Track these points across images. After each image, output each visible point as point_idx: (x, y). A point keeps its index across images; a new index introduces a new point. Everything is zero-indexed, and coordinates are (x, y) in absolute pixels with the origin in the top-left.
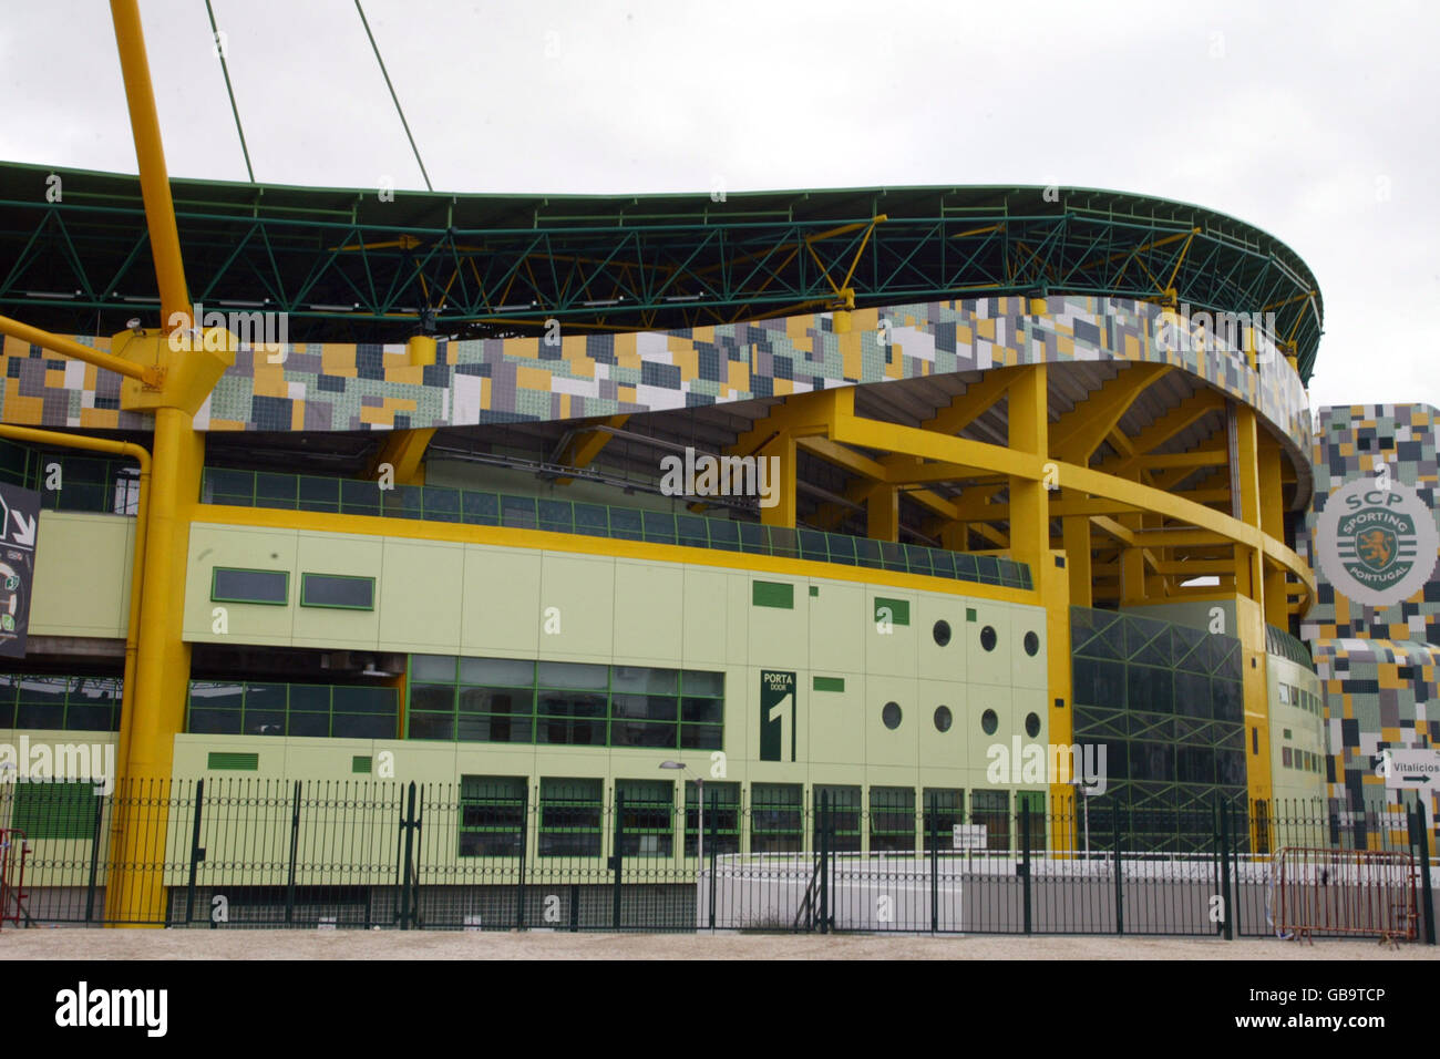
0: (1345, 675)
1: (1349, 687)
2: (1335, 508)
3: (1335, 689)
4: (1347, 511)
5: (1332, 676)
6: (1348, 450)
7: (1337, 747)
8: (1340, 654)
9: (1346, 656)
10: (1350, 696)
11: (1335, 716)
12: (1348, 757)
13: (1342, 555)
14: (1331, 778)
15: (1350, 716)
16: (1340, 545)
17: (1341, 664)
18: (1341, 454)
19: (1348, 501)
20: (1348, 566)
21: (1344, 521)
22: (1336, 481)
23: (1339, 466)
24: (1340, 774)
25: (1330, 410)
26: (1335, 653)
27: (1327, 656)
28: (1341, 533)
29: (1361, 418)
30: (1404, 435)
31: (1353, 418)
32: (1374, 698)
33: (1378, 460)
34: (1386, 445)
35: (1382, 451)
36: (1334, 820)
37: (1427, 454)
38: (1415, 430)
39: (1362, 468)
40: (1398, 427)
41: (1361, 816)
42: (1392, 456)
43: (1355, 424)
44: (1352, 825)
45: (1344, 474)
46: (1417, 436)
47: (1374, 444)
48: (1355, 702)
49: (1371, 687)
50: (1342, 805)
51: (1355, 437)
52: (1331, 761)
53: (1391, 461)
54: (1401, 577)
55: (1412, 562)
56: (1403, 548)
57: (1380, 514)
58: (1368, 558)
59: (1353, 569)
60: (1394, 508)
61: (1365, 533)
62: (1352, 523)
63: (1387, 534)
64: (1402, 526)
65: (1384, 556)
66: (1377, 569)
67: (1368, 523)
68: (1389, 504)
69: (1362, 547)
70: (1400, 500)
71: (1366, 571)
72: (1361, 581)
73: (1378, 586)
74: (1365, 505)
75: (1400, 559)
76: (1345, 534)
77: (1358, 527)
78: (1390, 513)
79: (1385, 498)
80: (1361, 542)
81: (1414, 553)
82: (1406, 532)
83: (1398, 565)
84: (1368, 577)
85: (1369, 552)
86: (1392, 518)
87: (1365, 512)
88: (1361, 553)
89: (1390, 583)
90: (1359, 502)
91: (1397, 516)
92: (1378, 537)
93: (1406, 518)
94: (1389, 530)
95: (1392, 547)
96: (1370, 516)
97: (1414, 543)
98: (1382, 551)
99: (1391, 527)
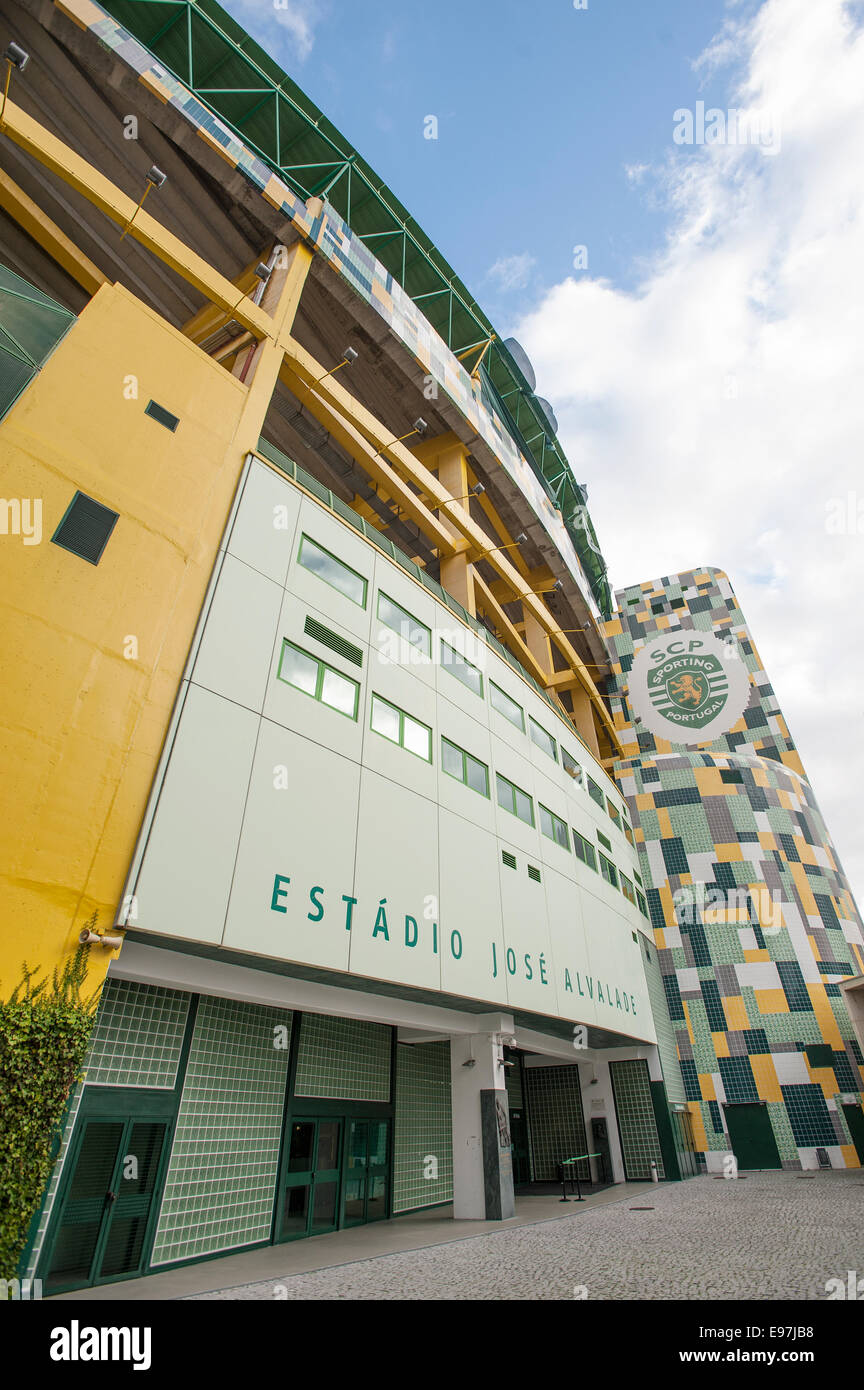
0: (656, 787)
1: (663, 799)
2: (642, 664)
3: (646, 804)
4: (653, 664)
5: (641, 790)
6: (644, 617)
7: (659, 879)
8: (645, 765)
9: (653, 765)
10: (664, 813)
11: (652, 837)
13: (655, 703)
15: (669, 834)
16: (652, 695)
17: (650, 775)
18: (639, 622)
19: (653, 656)
20: (663, 712)
21: (652, 674)
22: (638, 643)
23: (638, 631)
25: (624, 592)
26: (640, 765)
27: (631, 769)
28: (651, 684)
29: (652, 590)
30: (692, 594)
31: (644, 592)
32: (697, 809)
33: (674, 618)
34: (677, 603)
35: (675, 610)
36: (670, 982)
37: (717, 603)
38: (701, 587)
39: (660, 627)
40: (684, 589)
41: (710, 973)
42: (685, 612)
43: (647, 597)
44: (698, 988)
45: (645, 636)
46: (704, 592)
47: (667, 607)
48: (672, 818)
49: (690, 796)
50: (679, 958)
51: (649, 606)
52: (654, 894)
53: (685, 615)
54: (719, 710)
55: (726, 695)
56: (714, 684)
57: (684, 661)
58: (681, 700)
59: (670, 714)
60: (697, 652)
61: (674, 680)
62: (660, 674)
63: (695, 676)
64: (708, 666)
65: (697, 695)
66: (692, 709)
67: (675, 671)
68: (691, 650)
69: (674, 692)
70: (701, 644)
71: (683, 712)
72: (680, 723)
73: (698, 724)
74: (669, 656)
75: (713, 694)
76: (656, 685)
77: (666, 676)
78: (694, 657)
79: (686, 646)
80: (672, 688)
81: (726, 686)
82: (713, 670)
83: (713, 700)
84: (685, 717)
85: (681, 694)
86: (697, 661)
87: (671, 661)
88: (675, 698)
89: (709, 719)
90: (663, 655)
91: (701, 658)
92: (688, 680)
93: (710, 658)
94: (697, 673)
95: (703, 685)
96: (676, 664)
97: (724, 677)
98: (694, 691)
99: (697, 668)
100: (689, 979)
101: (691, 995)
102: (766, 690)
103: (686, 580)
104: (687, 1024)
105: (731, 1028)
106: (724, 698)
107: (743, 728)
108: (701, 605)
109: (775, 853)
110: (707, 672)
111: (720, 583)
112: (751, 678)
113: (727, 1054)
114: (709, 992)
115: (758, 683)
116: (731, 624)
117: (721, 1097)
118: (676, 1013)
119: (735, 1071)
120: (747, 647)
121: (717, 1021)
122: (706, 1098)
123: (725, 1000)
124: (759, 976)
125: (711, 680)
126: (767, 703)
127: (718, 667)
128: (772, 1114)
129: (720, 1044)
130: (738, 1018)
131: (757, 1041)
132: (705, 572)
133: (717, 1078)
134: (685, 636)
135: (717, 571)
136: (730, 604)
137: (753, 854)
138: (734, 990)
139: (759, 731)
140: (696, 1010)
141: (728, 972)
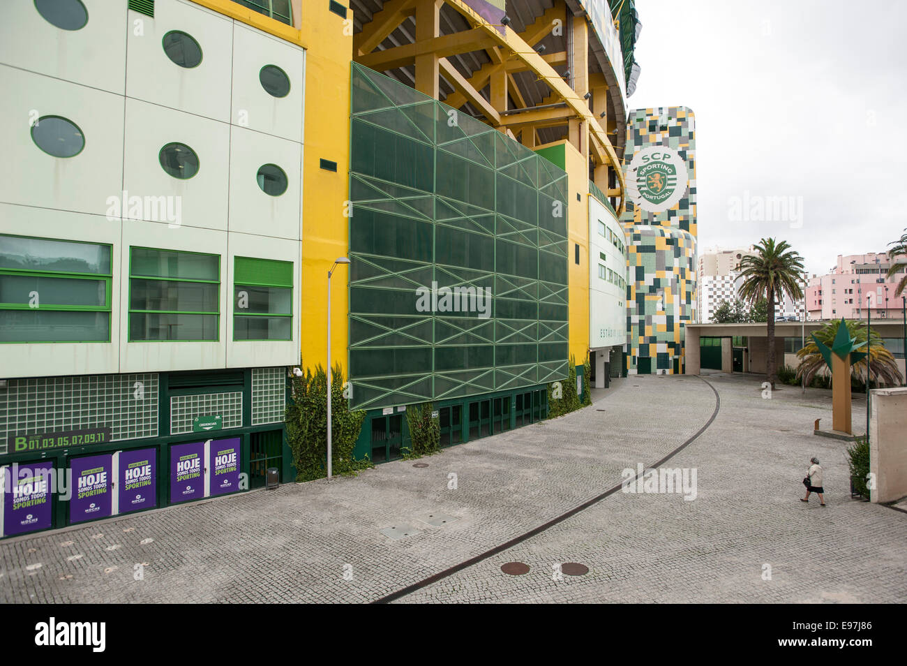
0: (638, 243)
1: (641, 249)
2: (636, 162)
3: (633, 250)
4: (642, 163)
5: (632, 244)
6: (644, 132)
7: (632, 282)
8: (636, 232)
9: (640, 233)
10: (640, 254)
11: (632, 264)
12: (638, 287)
13: (639, 186)
14: (629, 298)
15: (639, 264)
17: (637, 237)
18: (640, 134)
19: (643, 158)
20: (642, 192)
21: (641, 168)
22: (637, 148)
23: (639, 140)
24: (633, 296)
25: (636, 111)
26: (633, 231)
27: (629, 233)
28: (639, 175)
29: (652, 115)
30: (673, 123)
31: (647, 115)
32: (653, 255)
33: (659, 137)
34: (663, 128)
35: (661, 132)
36: (629, 319)
37: (685, 133)
38: (679, 120)
39: (651, 140)
40: (670, 118)
41: (643, 317)
42: (666, 134)
43: (648, 119)
44: (638, 322)
45: (641, 144)
46: (680, 124)
47: (657, 128)
48: (643, 257)
49: (651, 249)
50: (633, 311)
51: (648, 125)
52: (629, 288)
53: (665, 137)
54: (668, 197)
55: (674, 189)
56: (670, 182)
57: (659, 165)
58: (652, 187)
59: (644, 194)
60: (666, 161)
61: (651, 175)
62: (644, 170)
63: (662, 175)
64: (669, 171)
65: (660, 186)
66: (656, 193)
67: (653, 170)
68: (663, 159)
69: (649, 182)
70: (669, 157)
71: (650, 194)
72: (648, 199)
73: (656, 202)
74: (651, 160)
75: (668, 188)
76: (641, 176)
77: (648, 172)
78: (664, 164)
79: (662, 156)
80: (649, 179)
81: (675, 184)
82: (672, 174)
83: (667, 191)
84: (651, 197)
85: (652, 184)
86: (665, 166)
87: (651, 164)
88: (649, 185)
89: (663, 200)
90: (649, 159)
91: (667, 165)
92: (657, 176)
93: (672, 167)
94: (663, 173)
95: (664, 181)
96: (655, 166)
97: (675, 179)
98: (659, 184)
99: (664, 171)
100: (635, 319)
101: (635, 324)
102: (693, 191)
103: (672, 112)
104: (632, 333)
105: (646, 335)
106: (672, 191)
107: (677, 208)
108: (675, 132)
109: (678, 276)
110: (668, 174)
111: (690, 120)
112: (688, 182)
113: (642, 343)
114: (641, 324)
115: (691, 186)
116: (688, 148)
117: (637, 355)
118: (629, 329)
119: (644, 348)
120: (692, 165)
121: (642, 333)
122: (632, 355)
123: (646, 327)
124: (660, 320)
125: (669, 179)
126: (692, 198)
127: (674, 173)
128: (652, 362)
129: (641, 340)
130: (649, 332)
131: (653, 340)
132: (684, 110)
133: (637, 350)
134: (662, 150)
135: (690, 111)
136: (691, 135)
137: (669, 276)
138: (650, 323)
139: (684, 212)
140: (635, 329)
141: (650, 318)
